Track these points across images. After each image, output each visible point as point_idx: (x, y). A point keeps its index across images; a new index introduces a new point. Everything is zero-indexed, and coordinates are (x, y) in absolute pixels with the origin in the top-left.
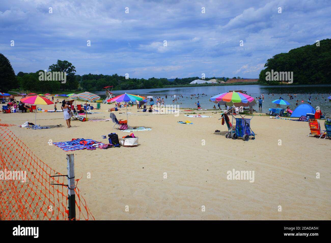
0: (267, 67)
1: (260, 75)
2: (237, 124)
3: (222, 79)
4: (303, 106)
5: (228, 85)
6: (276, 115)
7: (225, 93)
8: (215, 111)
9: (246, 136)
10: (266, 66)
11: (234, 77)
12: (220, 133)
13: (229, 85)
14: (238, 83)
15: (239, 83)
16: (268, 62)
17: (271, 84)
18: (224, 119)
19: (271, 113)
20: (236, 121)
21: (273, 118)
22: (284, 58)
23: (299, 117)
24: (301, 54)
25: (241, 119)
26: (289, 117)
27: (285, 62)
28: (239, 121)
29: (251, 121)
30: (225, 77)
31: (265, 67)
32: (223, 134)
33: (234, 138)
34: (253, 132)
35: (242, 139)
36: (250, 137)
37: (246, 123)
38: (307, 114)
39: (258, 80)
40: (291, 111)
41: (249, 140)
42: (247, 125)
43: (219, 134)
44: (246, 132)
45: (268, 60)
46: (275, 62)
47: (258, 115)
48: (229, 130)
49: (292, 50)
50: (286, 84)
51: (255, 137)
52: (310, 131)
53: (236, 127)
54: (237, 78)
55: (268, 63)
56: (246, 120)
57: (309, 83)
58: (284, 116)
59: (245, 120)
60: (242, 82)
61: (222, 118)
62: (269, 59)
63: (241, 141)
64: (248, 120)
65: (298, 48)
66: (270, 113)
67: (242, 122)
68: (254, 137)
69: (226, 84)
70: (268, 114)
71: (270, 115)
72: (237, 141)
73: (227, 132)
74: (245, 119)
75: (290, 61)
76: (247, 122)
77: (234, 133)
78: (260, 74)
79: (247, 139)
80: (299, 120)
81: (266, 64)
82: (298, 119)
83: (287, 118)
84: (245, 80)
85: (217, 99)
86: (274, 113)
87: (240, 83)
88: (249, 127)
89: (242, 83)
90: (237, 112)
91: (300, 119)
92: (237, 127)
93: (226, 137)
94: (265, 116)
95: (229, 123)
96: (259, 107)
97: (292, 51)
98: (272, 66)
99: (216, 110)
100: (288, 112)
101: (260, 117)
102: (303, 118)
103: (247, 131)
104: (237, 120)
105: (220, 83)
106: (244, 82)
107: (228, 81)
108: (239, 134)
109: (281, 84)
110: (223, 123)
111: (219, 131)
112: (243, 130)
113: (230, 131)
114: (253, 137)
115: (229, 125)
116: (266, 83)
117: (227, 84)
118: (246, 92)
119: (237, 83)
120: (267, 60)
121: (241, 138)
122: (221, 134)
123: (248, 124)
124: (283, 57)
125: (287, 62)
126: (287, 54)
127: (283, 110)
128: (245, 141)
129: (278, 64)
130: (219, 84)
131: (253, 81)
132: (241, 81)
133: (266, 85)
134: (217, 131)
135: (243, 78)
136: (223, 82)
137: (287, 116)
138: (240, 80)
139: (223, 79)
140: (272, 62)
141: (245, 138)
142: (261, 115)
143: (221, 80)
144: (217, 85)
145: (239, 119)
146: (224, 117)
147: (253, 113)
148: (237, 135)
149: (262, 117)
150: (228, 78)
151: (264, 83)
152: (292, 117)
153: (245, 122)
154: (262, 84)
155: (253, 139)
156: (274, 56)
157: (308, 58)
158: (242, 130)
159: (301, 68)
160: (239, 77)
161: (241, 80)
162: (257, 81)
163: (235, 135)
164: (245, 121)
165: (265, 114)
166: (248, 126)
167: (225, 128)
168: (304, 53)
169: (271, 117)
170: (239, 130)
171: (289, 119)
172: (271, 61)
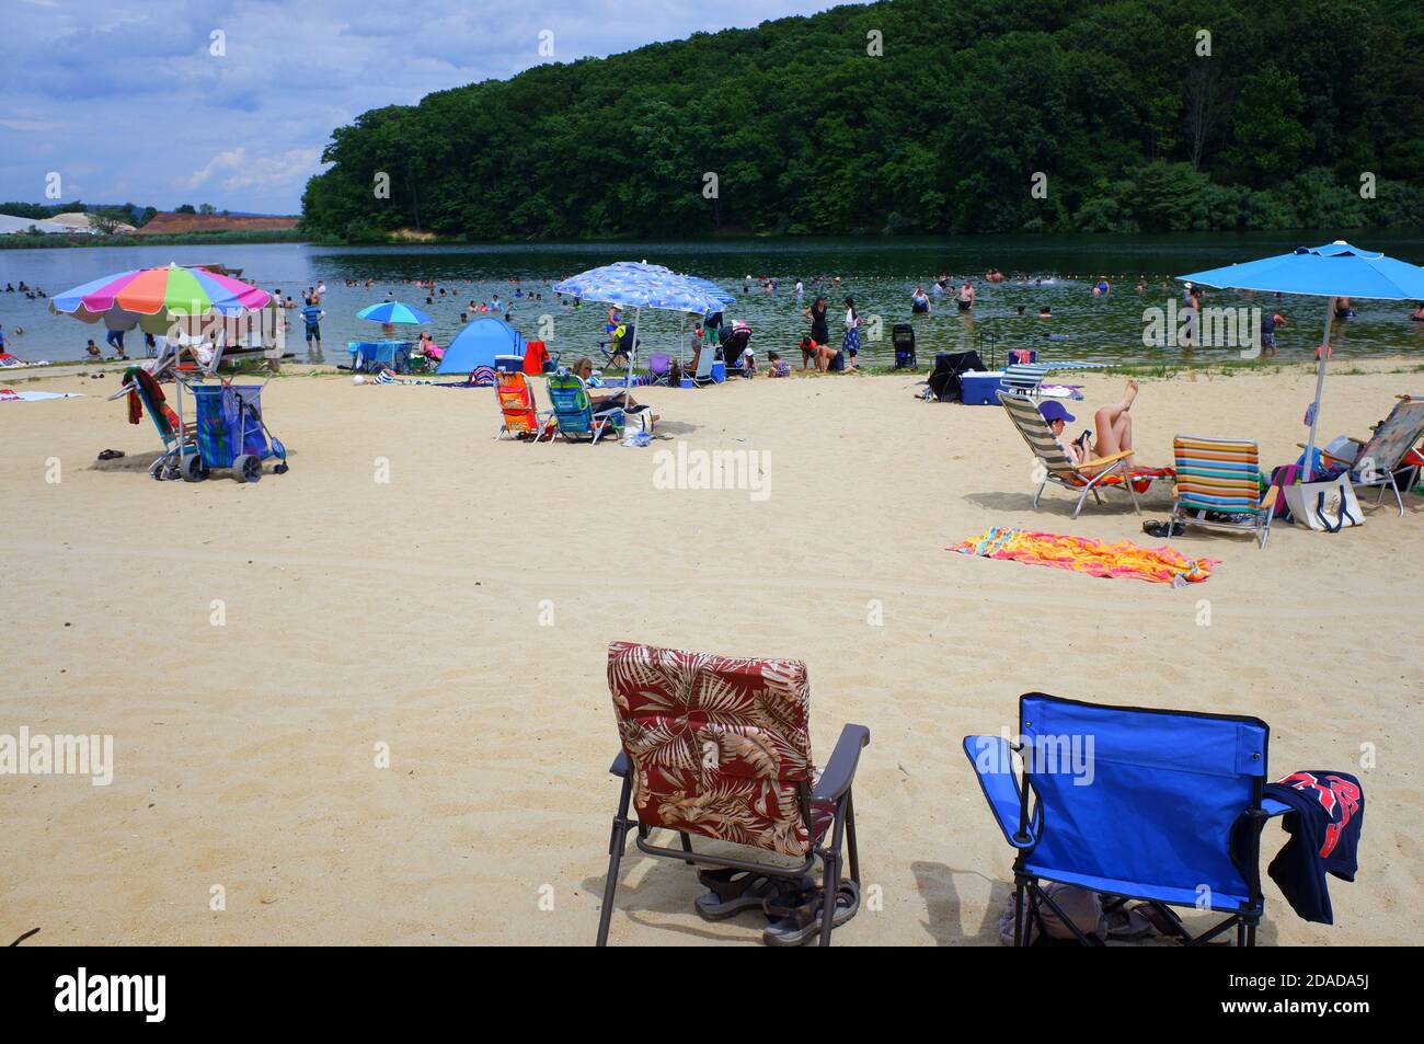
0: (332, 164)
1: (303, 200)
2: (204, 410)
3: (121, 211)
4: (483, 327)
5: (153, 243)
6: (377, 371)
7: (130, 273)
8: (94, 369)
9: (248, 461)
10: (326, 157)
11: (184, 206)
12: (123, 461)
13: (160, 243)
14: (207, 232)
15: (209, 236)
16: (335, 141)
17: (355, 239)
18: (140, 397)
19: (359, 364)
20: (194, 397)
21: (366, 383)
22: (403, 125)
23: (467, 374)
24: (469, 116)
25: (219, 387)
26: (430, 375)
27: (409, 144)
28: (210, 402)
29: (263, 394)
30: (134, 203)
31: (323, 161)
32: (138, 464)
33: (195, 476)
34: (278, 442)
35: (230, 476)
36: (265, 464)
37: (242, 405)
38: (498, 357)
39: (297, 221)
40: (436, 350)
41: (263, 477)
42: (246, 411)
43: (120, 466)
44: (245, 443)
45: (337, 133)
46: (366, 142)
47: (304, 375)
48: (166, 443)
49: (431, 95)
50: (418, 240)
51: (290, 461)
52: (501, 420)
53: (199, 427)
54: (197, 209)
55: (336, 148)
56: (240, 392)
57: (507, 237)
58: (412, 372)
59: (237, 393)
60: (225, 231)
61: (125, 390)
62: (339, 130)
63: (228, 485)
64: (249, 392)
65: (456, 90)
66: (355, 360)
67: (226, 403)
68: (284, 463)
69: (146, 239)
70: (347, 368)
71: (354, 371)
72: (206, 487)
73: (158, 454)
74: (238, 387)
75: (426, 143)
76: (248, 402)
77: (192, 456)
78: (307, 193)
79: (253, 475)
80: (468, 384)
81: (326, 151)
82: (466, 379)
83: (423, 379)
84: (237, 223)
85: (91, 301)
86: (370, 361)
87: (214, 233)
88: (258, 422)
89: (225, 235)
90: (207, 364)
91: (473, 379)
92: (202, 427)
93: (157, 476)
94: (333, 376)
95: (167, 413)
96: (309, 338)
97: (432, 100)
98: (354, 161)
99: (101, 361)
100: (427, 354)
101: (310, 381)
102: (483, 374)
103: (253, 439)
104: (201, 393)
105: (109, 230)
106: (236, 228)
107: (155, 222)
108: (215, 454)
109: (398, 240)
110: (135, 417)
111: (121, 455)
112: (231, 438)
113: (172, 446)
114: (280, 462)
115: (166, 423)
116: (335, 234)
117: (151, 236)
118: (238, 273)
119: (197, 233)
120: (332, 133)
121: (229, 471)
122: (128, 467)
123: (251, 406)
124: (399, 124)
125: (414, 147)
126: (412, 109)
127: (404, 349)
128: (248, 485)
129: (379, 152)
130: (104, 238)
131: (275, 225)
132: (216, 225)
133: (333, 244)
134: (108, 455)
135: (230, 210)
136: (128, 227)
137: (424, 371)
138: (212, 220)
139: (128, 213)
140: (355, 141)
141: (245, 468)
142: (316, 375)
143: (114, 218)
144: (96, 244)
145: (207, 388)
146: (139, 387)
147: (282, 365)
148: (204, 459)
149: (320, 381)
150: (154, 209)
151: (326, 234)
152: (443, 374)
153: (238, 398)
154: (316, 241)
155: (281, 469)
156: (360, 118)
157: (495, 133)
158: (226, 439)
159: (471, 175)
160: (210, 208)
161: (217, 220)
162: (292, 229)
163: (195, 462)
164: (237, 395)
165: (334, 368)
166: (255, 415)
167: (145, 437)
168: (477, 110)
169: (359, 378)
170: (214, 436)
171: (432, 380)
172: (350, 136)
